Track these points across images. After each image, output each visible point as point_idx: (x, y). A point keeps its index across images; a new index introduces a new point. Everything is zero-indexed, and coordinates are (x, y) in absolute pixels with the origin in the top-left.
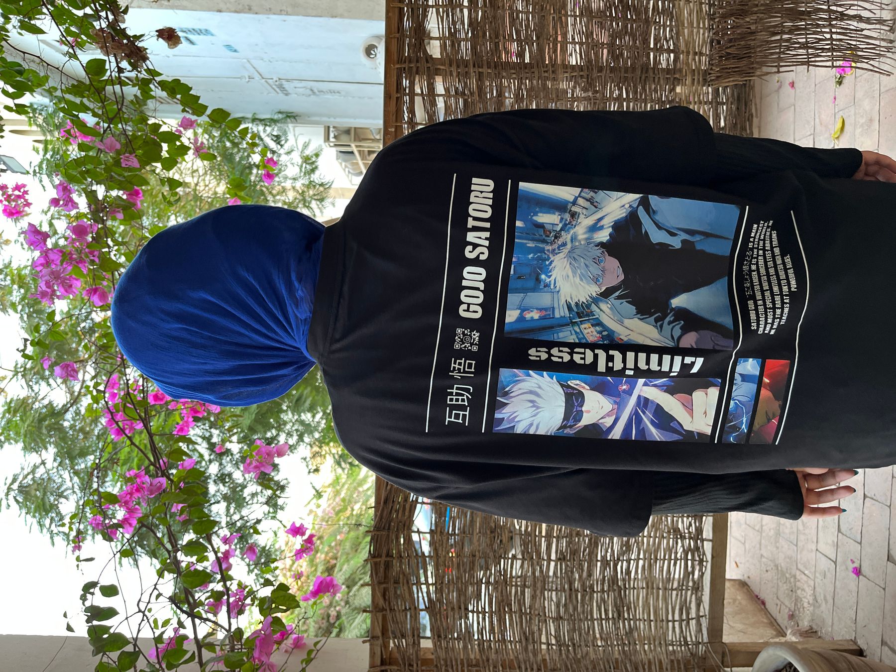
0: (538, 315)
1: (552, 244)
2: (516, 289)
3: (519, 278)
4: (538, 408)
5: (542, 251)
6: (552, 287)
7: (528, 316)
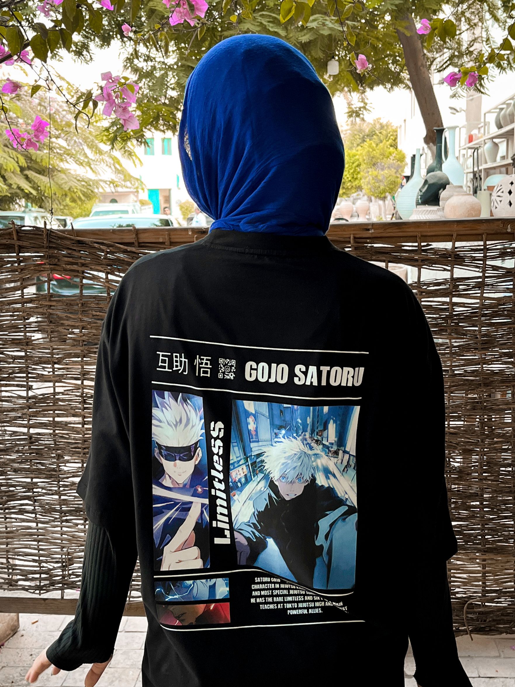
0: (252, 429)
1: (311, 437)
2: (272, 409)
3: (281, 412)
4: (176, 426)
5: (305, 430)
6: (276, 440)
7: (251, 420)
